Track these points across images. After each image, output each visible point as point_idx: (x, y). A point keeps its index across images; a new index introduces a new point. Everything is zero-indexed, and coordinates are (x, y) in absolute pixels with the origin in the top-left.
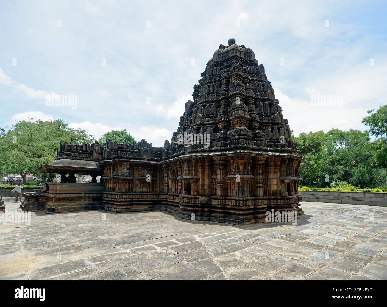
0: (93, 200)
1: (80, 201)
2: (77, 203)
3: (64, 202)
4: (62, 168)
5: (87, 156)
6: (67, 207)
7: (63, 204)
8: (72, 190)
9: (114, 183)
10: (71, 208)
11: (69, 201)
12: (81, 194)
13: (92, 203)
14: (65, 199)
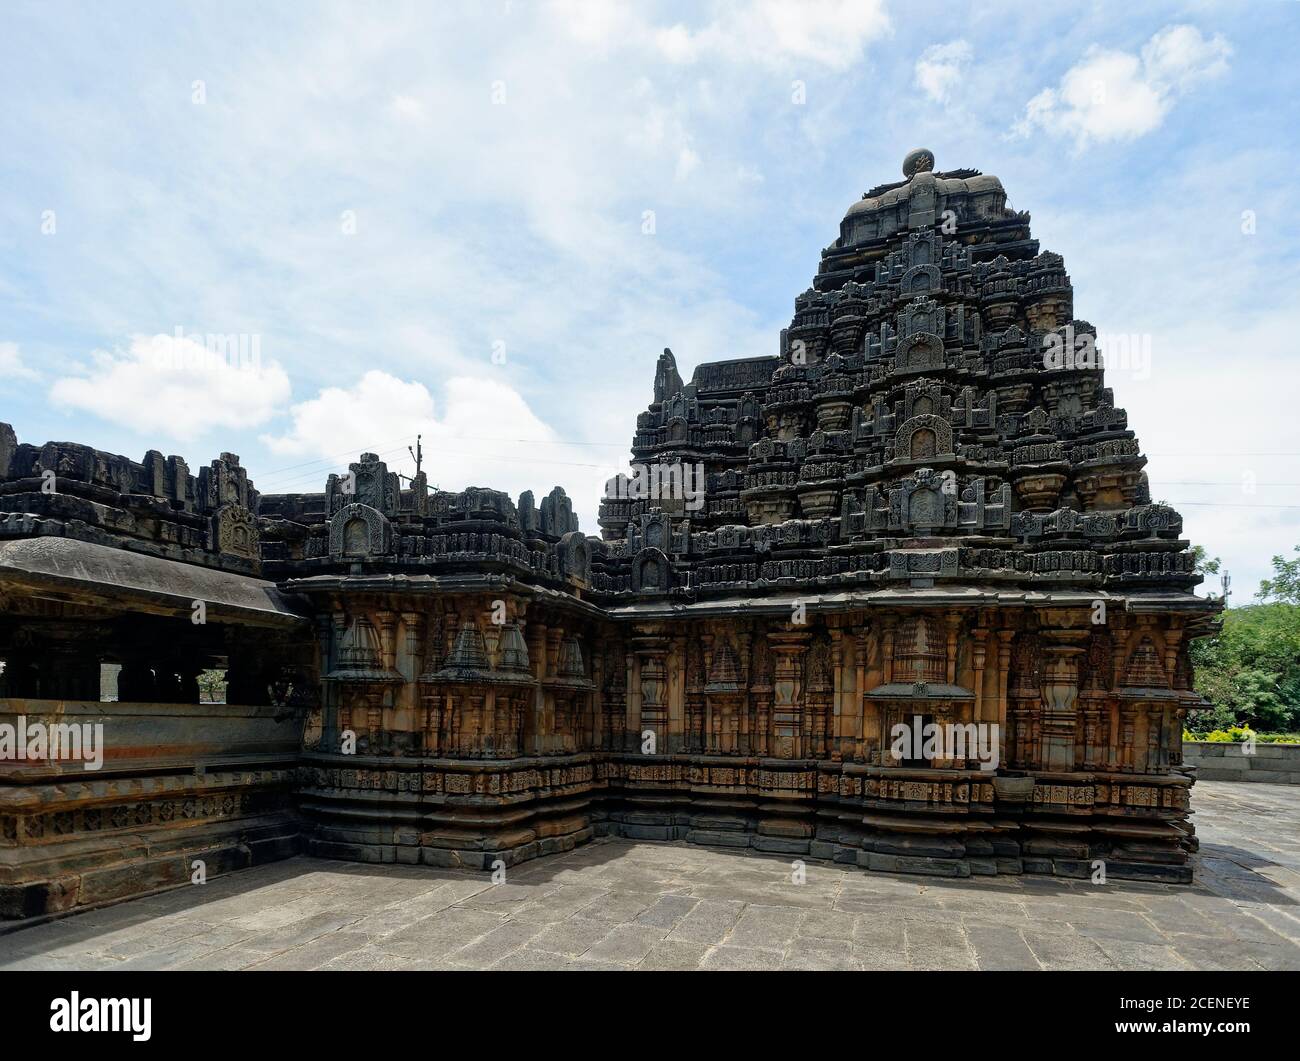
0: (248, 810)
1: (184, 815)
2: (174, 834)
3: (92, 835)
4: (99, 601)
5: (180, 537)
6: (119, 864)
7: (91, 846)
8: (136, 752)
9: (423, 705)
10: (146, 872)
11: (125, 822)
12: (189, 771)
13: (248, 823)
14: (99, 811)
